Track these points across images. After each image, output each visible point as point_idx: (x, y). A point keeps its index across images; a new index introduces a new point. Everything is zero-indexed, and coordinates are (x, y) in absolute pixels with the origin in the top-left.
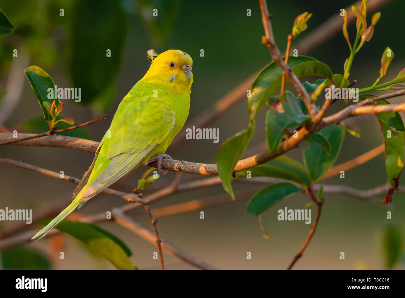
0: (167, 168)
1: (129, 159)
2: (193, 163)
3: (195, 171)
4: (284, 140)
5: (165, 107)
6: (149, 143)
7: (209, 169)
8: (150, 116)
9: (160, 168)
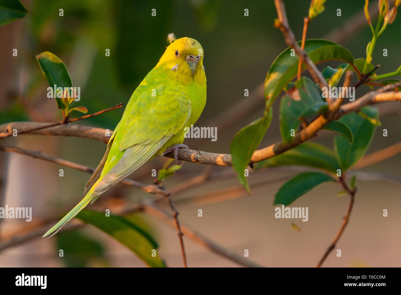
0: (184, 158)
1: (143, 150)
2: (210, 153)
3: (212, 162)
4: (302, 128)
5: (181, 96)
6: (165, 133)
7: (226, 159)
8: (165, 105)
9: (176, 159)
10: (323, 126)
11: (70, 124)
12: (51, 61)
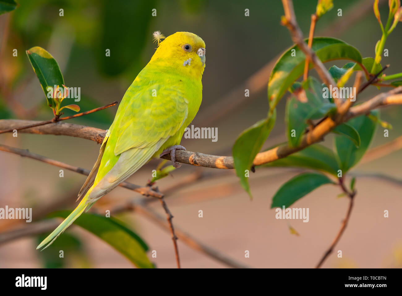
0: (181, 160)
1: (140, 154)
2: (209, 155)
3: (211, 164)
4: (307, 131)
5: (177, 95)
6: (162, 135)
7: (226, 162)
8: (161, 106)
9: (173, 161)
10: (331, 130)
11: (60, 122)
12: (42, 56)
